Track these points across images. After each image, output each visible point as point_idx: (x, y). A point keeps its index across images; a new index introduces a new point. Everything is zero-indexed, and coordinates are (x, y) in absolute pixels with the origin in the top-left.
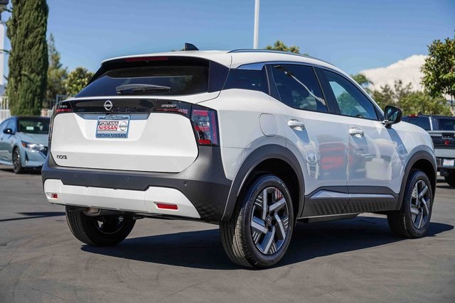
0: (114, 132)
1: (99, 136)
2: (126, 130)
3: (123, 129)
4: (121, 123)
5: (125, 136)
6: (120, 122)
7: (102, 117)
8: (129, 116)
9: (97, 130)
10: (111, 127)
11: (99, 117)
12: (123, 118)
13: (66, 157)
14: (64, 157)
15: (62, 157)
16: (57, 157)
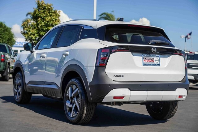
0: (153, 63)
1: (144, 65)
2: (159, 62)
3: (157, 61)
4: (156, 59)
5: (159, 65)
6: (155, 58)
7: (144, 55)
8: (159, 56)
9: (143, 62)
10: (150, 60)
11: (143, 55)
12: (156, 57)
13: (123, 76)
14: (121, 76)
15: (119, 76)
16: (114, 76)
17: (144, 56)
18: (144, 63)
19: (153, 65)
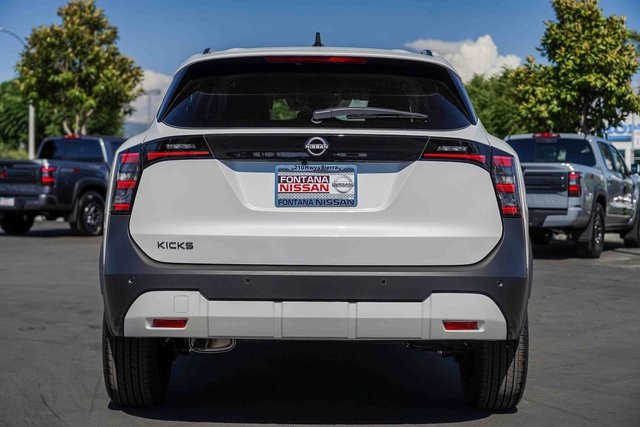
2: (352, 192)
4: (338, 181)
5: (352, 203)
6: (333, 178)
7: (283, 166)
8: (354, 167)
9: (276, 193)
10: (311, 186)
11: (277, 167)
12: (340, 171)
13: (190, 246)
14: (184, 246)
15: (176, 246)
16: (160, 245)
17: (280, 170)
18: (280, 196)
19: (320, 203)
